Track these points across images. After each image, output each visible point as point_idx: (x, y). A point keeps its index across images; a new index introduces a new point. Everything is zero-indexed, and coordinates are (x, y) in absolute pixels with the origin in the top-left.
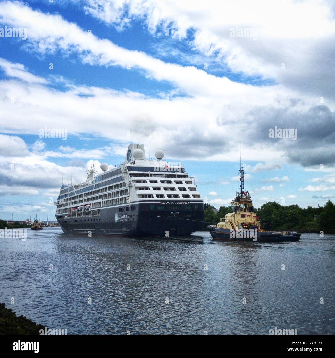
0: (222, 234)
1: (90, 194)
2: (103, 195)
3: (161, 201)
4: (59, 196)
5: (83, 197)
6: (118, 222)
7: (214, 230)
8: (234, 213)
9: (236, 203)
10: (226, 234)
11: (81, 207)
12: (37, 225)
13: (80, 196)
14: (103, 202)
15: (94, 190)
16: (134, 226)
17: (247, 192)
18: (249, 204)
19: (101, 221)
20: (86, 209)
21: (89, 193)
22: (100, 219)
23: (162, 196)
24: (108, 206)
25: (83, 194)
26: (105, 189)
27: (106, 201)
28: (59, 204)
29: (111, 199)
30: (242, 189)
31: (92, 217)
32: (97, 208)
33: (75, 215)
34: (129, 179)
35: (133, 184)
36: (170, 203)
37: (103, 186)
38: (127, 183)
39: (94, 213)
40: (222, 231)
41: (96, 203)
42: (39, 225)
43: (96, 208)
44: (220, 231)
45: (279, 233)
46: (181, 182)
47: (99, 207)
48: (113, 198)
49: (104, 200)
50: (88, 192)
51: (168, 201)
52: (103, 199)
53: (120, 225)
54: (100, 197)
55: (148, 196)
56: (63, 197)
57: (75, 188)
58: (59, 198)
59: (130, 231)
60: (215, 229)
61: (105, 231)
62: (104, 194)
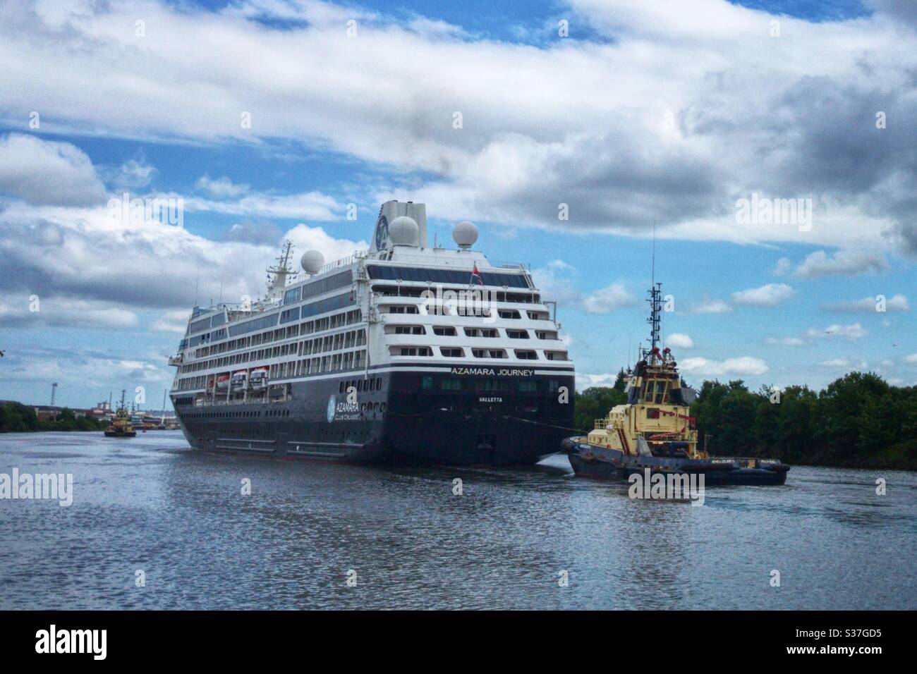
0: (595, 462)
1: (267, 336)
2: (301, 343)
3: (452, 366)
4: (183, 338)
5: (248, 346)
6: (335, 423)
7: (577, 452)
8: (628, 406)
9: (635, 378)
10: (604, 462)
11: (242, 373)
12: (123, 422)
13: (242, 342)
14: (299, 362)
15: (279, 326)
16: (376, 433)
17: (667, 351)
18: (670, 383)
19: (291, 416)
20: (255, 380)
21: (265, 334)
22: (288, 412)
23: (457, 352)
24: (313, 375)
25: (249, 338)
26: (307, 327)
27: (309, 360)
28: (182, 361)
29: (321, 355)
30: (654, 341)
31: (270, 403)
32: (285, 378)
33: (224, 397)
34: (370, 302)
35: (380, 317)
36: (480, 371)
37: (302, 318)
38: (365, 311)
39: (276, 393)
40: (596, 454)
41: (281, 364)
42: (128, 423)
43: (280, 378)
44: (592, 455)
45: (729, 461)
46: (516, 315)
47: (289, 377)
48: (327, 354)
49: (303, 358)
50: (261, 331)
51: (474, 367)
52: (300, 355)
53: (342, 429)
54: (293, 348)
55: (417, 352)
56: (194, 342)
57: (229, 319)
58: (184, 345)
59: (364, 447)
60: (579, 448)
61: (301, 445)
62: (303, 341)
